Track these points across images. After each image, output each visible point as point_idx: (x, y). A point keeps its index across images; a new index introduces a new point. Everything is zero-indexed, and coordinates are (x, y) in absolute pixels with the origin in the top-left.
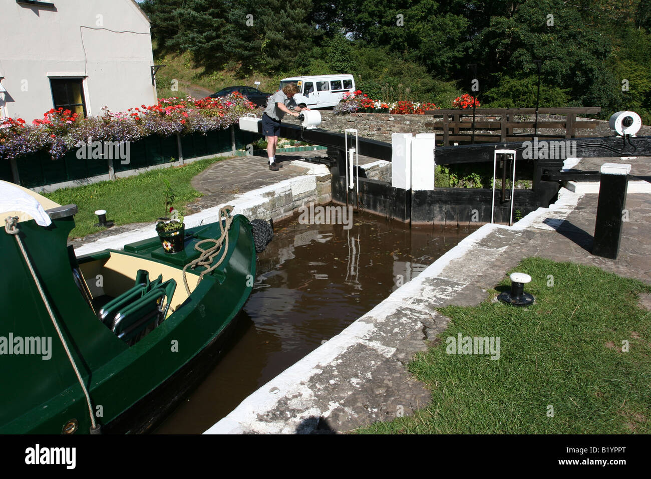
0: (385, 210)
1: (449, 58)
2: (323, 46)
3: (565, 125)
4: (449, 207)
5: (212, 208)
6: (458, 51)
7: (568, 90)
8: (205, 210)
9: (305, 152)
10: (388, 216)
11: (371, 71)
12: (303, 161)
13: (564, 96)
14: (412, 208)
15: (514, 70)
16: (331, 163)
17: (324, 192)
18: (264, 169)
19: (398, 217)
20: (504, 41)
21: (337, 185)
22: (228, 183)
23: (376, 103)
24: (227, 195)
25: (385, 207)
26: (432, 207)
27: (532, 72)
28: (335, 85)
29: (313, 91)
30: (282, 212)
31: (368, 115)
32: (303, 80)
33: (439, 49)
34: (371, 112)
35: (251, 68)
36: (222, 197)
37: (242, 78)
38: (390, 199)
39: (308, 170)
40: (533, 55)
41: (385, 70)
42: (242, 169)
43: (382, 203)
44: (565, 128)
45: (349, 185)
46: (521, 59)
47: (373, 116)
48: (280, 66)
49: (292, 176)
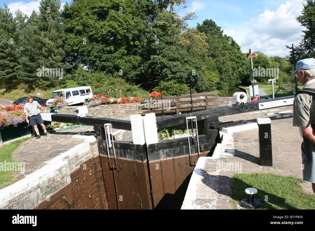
0: (131, 157)
1: (134, 75)
2: (72, 73)
3: (205, 100)
4: (167, 150)
5: (33, 173)
6: (138, 71)
7: (188, 85)
8: (28, 175)
9: (76, 129)
10: (133, 160)
11: (99, 84)
12: (79, 135)
13: (187, 87)
14: (148, 154)
15: (164, 78)
16: (97, 134)
17: (94, 151)
18: (57, 142)
19: (139, 160)
20: (158, 66)
21: (102, 146)
22: (37, 154)
23: (111, 99)
24: (40, 163)
25: (131, 155)
26: (159, 152)
27: (172, 78)
28: (82, 92)
29: (71, 96)
30: (74, 167)
31: (107, 106)
32: (65, 91)
33: (130, 71)
34: (108, 104)
35: (34, 87)
36: (37, 164)
37: (30, 92)
38: (133, 151)
39: (84, 140)
40: (171, 71)
41: (106, 83)
42: (43, 144)
43: (129, 153)
44: (205, 102)
45: (109, 145)
46: (166, 73)
47: (110, 106)
48: (50, 84)
49: (76, 145)
